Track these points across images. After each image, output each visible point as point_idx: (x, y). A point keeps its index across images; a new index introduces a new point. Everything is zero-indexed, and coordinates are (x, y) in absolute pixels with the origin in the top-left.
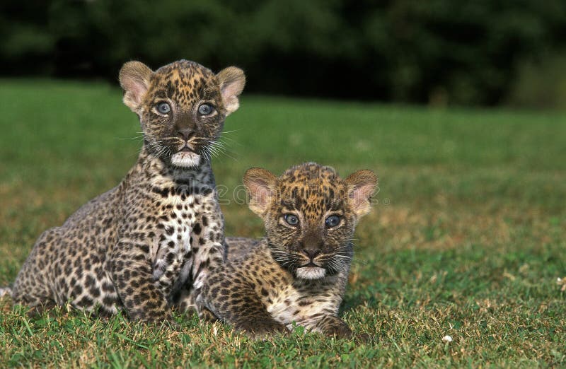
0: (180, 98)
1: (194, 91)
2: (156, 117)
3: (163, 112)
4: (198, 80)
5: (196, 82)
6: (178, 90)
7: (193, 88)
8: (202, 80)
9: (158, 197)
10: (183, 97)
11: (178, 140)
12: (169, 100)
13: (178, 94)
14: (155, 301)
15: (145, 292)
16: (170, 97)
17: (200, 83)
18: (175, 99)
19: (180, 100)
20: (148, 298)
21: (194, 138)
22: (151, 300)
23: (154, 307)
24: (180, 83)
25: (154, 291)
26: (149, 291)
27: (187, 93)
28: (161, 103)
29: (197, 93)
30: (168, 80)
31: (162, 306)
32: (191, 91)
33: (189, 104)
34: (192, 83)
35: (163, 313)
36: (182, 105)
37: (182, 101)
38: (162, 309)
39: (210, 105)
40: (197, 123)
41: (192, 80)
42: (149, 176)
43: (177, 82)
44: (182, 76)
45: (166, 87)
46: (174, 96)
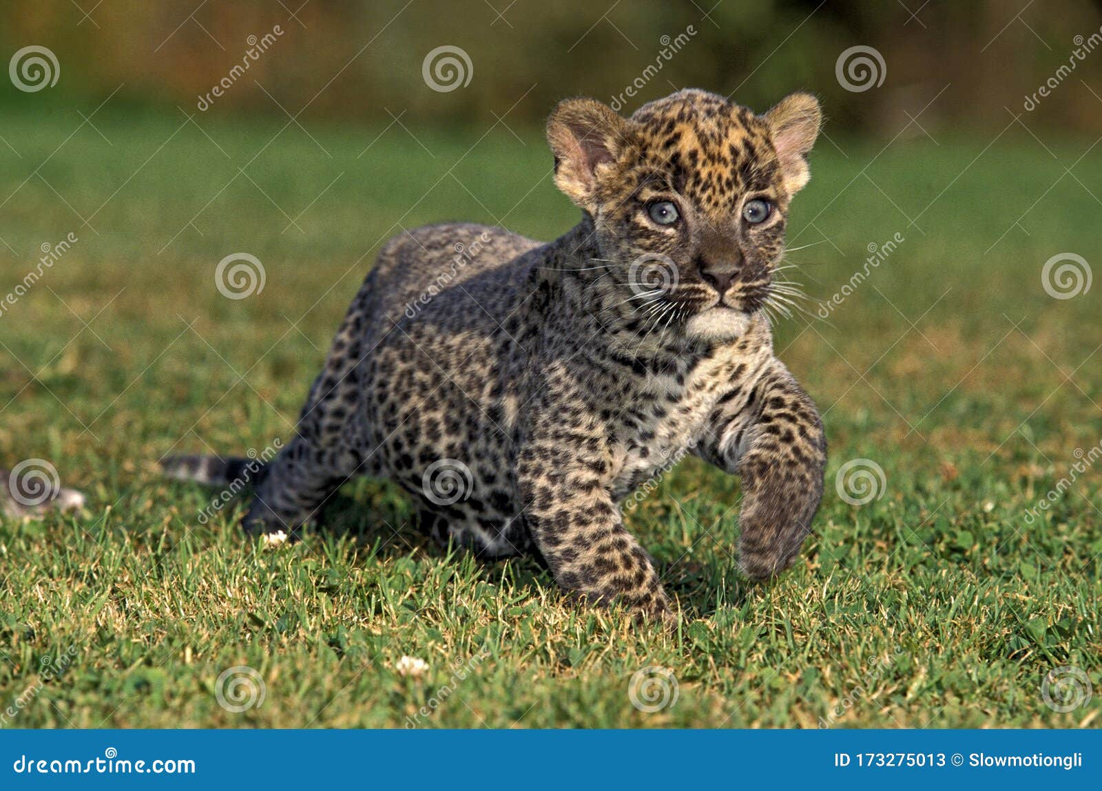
0: (703, 190)
1: (734, 172)
2: (646, 233)
3: (659, 219)
4: (738, 144)
5: (734, 151)
6: (698, 174)
7: (730, 166)
8: (747, 144)
9: (626, 374)
10: (709, 191)
11: (705, 291)
12: (674, 195)
13: (697, 183)
14: (630, 574)
15: (607, 556)
16: (679, 188)
17: (743, 153)
18: (692, 195)
19: (705, 196)
20: (615, 568)
21: (739, 285)
22: (622, 572)
23: (628, 586)
24: (701, 156)
25: (628, 551)
26: (616, 555)
27: (720, 178)
28: (654, 202)
29: (739, 178)
30: (672, 150)
31: (644, 584)
32: (727, 174)
33: (725, 205)
34: (726, 152)
35: (647, 598)
36: (707, 207)
37: (709, 199)
38: (644, 590)
39: (764, 199)
40: (744, 248)
41: (726, 144)
42: (602, 327)
43: (693, 155)
44: (703, 139)
45: (668, 165)
46: (689, 188)
